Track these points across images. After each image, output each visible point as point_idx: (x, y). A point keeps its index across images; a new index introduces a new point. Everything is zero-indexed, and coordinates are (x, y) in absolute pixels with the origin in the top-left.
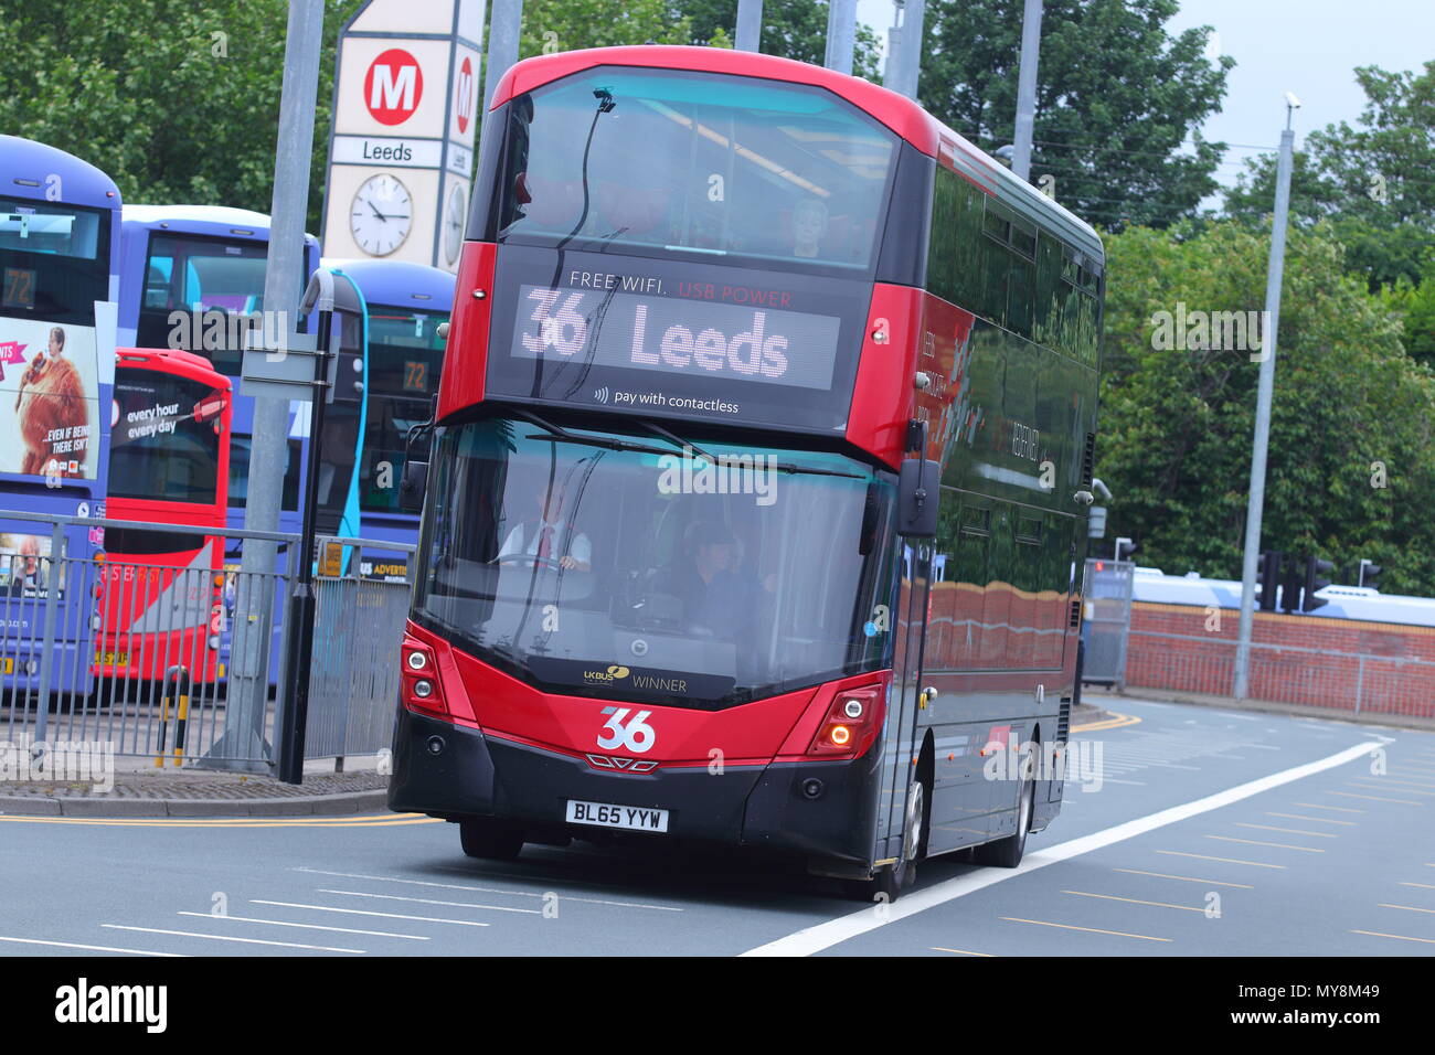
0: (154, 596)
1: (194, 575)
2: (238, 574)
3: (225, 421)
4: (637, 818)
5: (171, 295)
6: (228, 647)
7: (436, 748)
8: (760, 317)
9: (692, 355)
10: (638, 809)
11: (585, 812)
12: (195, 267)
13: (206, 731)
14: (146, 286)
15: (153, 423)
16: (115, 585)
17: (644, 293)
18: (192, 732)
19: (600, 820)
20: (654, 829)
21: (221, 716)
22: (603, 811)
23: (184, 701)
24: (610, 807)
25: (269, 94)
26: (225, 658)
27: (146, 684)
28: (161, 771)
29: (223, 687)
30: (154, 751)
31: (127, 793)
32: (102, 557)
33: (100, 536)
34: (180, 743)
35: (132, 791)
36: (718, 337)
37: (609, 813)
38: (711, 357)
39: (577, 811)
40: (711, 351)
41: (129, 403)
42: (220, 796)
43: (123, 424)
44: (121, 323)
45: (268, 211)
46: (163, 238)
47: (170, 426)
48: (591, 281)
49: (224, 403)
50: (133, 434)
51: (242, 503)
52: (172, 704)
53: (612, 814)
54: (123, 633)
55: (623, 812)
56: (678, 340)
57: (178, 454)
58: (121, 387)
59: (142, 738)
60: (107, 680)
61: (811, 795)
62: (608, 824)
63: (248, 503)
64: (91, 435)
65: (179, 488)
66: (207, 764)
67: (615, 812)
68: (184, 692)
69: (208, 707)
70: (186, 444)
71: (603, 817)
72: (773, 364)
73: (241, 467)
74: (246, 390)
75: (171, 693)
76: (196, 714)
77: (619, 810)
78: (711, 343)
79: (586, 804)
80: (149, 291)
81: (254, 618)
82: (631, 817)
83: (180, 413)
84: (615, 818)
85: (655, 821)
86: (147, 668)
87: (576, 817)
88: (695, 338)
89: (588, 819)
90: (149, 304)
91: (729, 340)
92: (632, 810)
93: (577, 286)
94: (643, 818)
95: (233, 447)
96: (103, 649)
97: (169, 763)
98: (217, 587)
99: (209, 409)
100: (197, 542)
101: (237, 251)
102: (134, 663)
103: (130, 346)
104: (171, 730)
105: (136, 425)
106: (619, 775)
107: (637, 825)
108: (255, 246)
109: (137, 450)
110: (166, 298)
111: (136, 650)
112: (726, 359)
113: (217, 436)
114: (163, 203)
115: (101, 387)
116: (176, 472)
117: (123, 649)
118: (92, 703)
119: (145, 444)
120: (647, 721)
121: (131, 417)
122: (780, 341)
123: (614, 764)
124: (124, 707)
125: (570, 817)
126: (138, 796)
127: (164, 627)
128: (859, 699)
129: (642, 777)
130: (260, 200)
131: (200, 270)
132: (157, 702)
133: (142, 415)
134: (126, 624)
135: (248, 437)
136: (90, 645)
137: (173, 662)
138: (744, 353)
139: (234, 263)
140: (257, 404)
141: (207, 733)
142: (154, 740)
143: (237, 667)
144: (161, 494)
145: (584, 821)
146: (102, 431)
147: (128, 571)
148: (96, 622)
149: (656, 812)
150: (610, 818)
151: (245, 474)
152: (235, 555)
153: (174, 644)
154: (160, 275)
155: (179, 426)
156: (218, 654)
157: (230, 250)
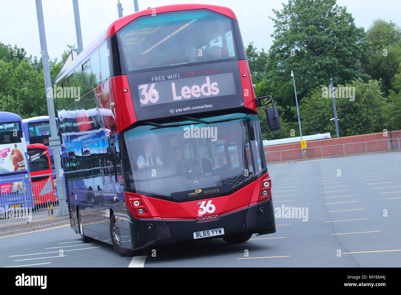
0: (42, 188)
1: (48, 183)
2: (56, 181)
3: (48, 154)
4: (215, 232)
5: (34, 134)
6: (57, 194)
7: (150, 227)
8: (208, 78)
9: (191, 94)
10: (214, 230)
11: (199, 235)
12: (37, 128)
13: (57, 210)
14: (29, 133)
15: (36, 157)
16: (35, 187)
17: (175, 79)
18: (54, 211)
19: (204, 236)
20: (220, 234)
21: (58, 207)
22: (204, 233)
23: (51, 206)
24: (206, 231)
25: (43, 94)
26: (57, 196)
27: (44, 204)
28: (50, 219)
29: (58, 202)
30: (48, 216)
31: (45, 224)
32: (31, 183)
33: (30, 179)
34: (52, 213)
35: (46, 224)
36: (197, 87)
37: (206, 233)
38: (196, 93)
39: (197, 235)
40: (196, 91)
41: (31, 155)
42: (62, 221)
43: (30, 159)
44: (26, 141)
45: (48, 115)
46: (30, 124)
47: (39, 157)
48: (158, 79)
49: (47, 151)
50: (32, 160)
51: (54, 168)
52: (49, 206)
53: (207, 233)
54: (38, 196)
55: (210, 232)
56: (186, 90)
57: (41, 162)
58: (29, 152)
59: (45, 214)
60: (37, 205)
61: (263, 212)
62: (207, 236)
63: (55, 168)
64: (25, 162)
65: (42, 168)
66: (58, 216)
67: (208, 232)
68: (51, 204)
69: (56, 206)
70: (42, 160)
71: (205, 235)
72: (215, 91)
73: (53, 162)
74: (51, 148)
75: (49, 205)
76: (54, 207)
77: (209, 231)
78: (196, 89)
79: (199, 232)
80: (30, 134)
81: (61, 188)
82: (213, 232)
83: (40, 154)
84: (208, 234)
85: (220, 232)
86: (44, 201)
87: (197, 237)
88: (191, 89)
89: (200, 236)
90: (30, 136)
91: (200, 87)
92: (213, 230)
93: (154, 81)
94: (216, 232)
95: (51, 159)
96: (35, 200)
97: (51, 217)
98: (53, 184)
99: (45, 153)
100: (48, 177)
101: (44, 123)
102: (41, 201)
103: (29, 144)
104: (50, 211)
105: (32, 158)
106: (207, 221)
107: (215, 234)
108: (47, 122)
109: (34, 163)
110: (33, 135)
111: (41, 198)
112: (201, 93)
113: (47, 157)
114: (28, 118)
115: (25, 153)
116: (42, 165)
117: (39, 199)
118: (35, 209)
119: (35, 161)
120: (212, 203)
121: (31, 157)
122: (215, 84)
123: (205, 218)
124: (41, 209)
125: (195, 237)
126: (47, 224)
127: (45, 193)
128: (267, 181)
129: (214, 220)
130: (46, 113)
131: (38, 128)
132: (47, 207)
133: (33, 156)
134: (38, 194)
135: (53, 156)
136: (33, 199)
137: (48, 199)
138: (206, 90)
139: (44, 126)
140: (53, 150)
141: (57, 211)
142: (48, 214)
143: (59, 198)
144: (39, 170)
145: (200, 237)
146: (27, 161)
147: (37, 184)
148: (33, 195)
149: (220, 229)
150: (207, 234)
151: (54, 163)
152: (55, 178)
153: (48, 196)
154: (31, 131)
155: (40, 157)
156: (56, 196)
157: (43, 124)
